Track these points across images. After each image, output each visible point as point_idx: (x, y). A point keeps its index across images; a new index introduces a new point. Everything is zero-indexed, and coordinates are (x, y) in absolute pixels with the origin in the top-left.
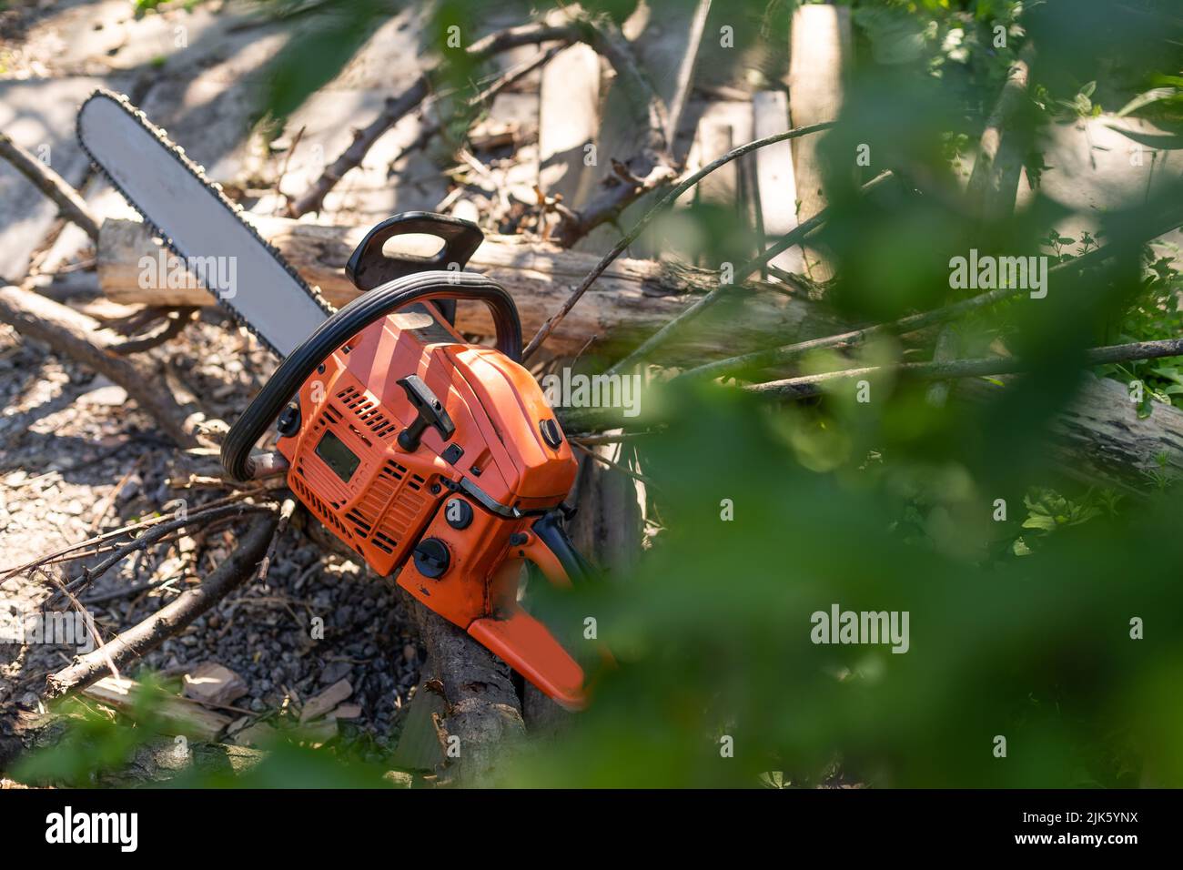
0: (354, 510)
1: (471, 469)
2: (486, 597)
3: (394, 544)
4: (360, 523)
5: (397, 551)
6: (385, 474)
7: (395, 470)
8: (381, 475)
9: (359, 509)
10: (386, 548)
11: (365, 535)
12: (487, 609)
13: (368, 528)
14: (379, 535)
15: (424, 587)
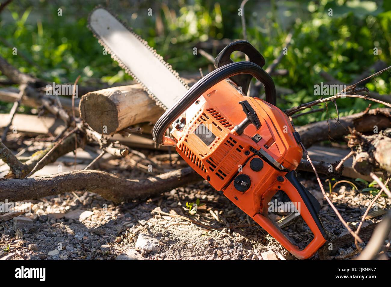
0: (210, 158)
1: (265, 146)
2: (261, 205)
3: (225, 175)
4: (212, 165)
5: (227, 179)
6: (227, 143)
7: (232, 142)
8: (225, 144)
9: (213, 158)
10: (221, 177)
11: (213, 170)
12: (261, 211)
13: (215, 167)
14: (219, 171)
15: (236, 196)
